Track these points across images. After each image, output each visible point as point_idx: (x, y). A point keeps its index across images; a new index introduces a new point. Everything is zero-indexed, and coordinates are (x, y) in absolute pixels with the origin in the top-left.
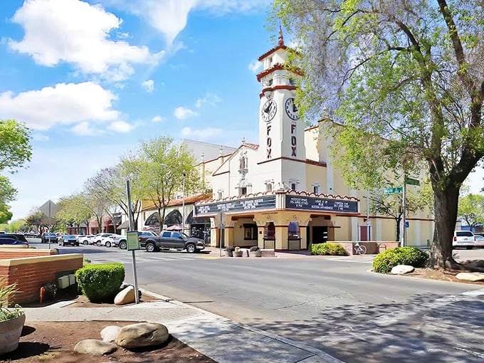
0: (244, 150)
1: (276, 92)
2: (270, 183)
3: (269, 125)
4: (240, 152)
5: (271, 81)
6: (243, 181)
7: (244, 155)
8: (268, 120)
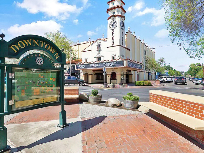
0: (99, 41)
1: (117, 18)
2: (114, 56)
3: (113, 31)
4: (97, 42)
5: (114, 13)
6: (99, 55)
7: (99, 44)
8: (112, 29)
